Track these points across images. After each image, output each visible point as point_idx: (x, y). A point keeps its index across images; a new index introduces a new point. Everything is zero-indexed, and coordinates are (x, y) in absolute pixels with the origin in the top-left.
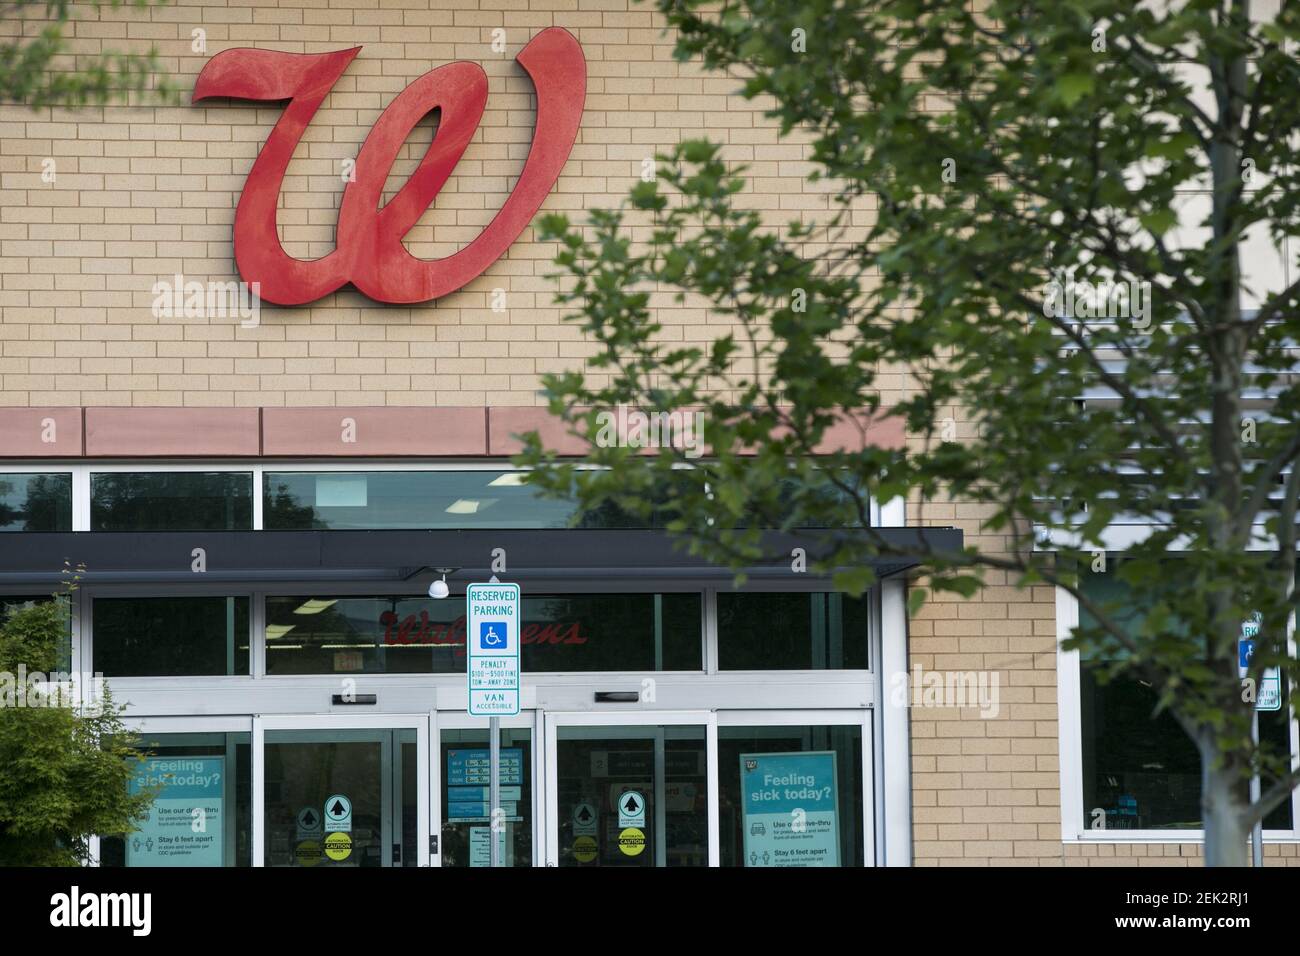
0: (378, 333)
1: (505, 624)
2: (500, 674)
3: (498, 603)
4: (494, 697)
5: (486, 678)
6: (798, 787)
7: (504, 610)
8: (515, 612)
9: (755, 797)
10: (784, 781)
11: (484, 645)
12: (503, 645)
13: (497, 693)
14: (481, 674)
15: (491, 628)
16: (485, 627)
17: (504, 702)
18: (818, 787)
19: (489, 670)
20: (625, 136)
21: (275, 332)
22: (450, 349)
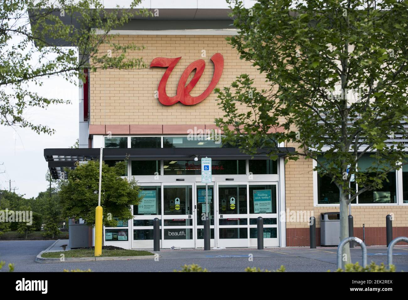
1: (209, 166)
2: (208, 175)
3: (207, 162)
5: (205, 176)
6: (264, 196)
8: (210, 163)
9: (256, 198)
10: (262, 195)
13: (207, 179)
16: (205, 166)
18: (268, 196)
19: (205, 174)
20: (231, 73)
21: (165, 111)
22: (198, 114)
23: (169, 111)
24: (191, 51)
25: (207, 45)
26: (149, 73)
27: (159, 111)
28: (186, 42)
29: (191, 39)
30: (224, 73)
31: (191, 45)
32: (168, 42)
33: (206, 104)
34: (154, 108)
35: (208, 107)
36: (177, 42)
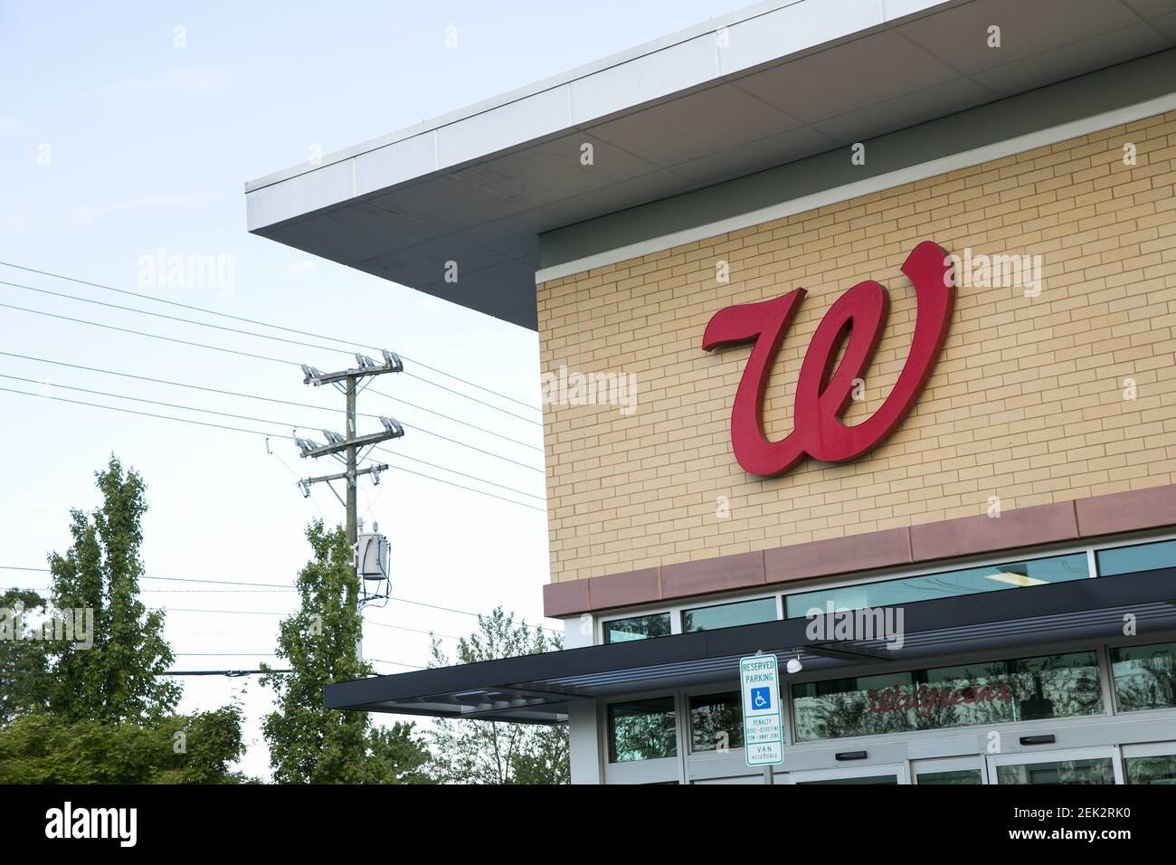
0: (835, 485)
1: (768, 688)
2: (767, 729)
3: (764, 671)
4: (764, 749)
5: (757, 734)
7: (767, 677)
8: (774, 678)
11: (755, 707)
12: (768, 706)
13: (766, 745)
14: (754, 731)
15: (758, 693)
16: (754, 692)
17: (772, 753)
19: (758, 727)
20: (991, 309)
21: (772, 496)
22: (884, 488)
23: (785, 494)
24: (841, 262)
25: (893, 226)
26: (714, 371)
27: (753, 500)
28: (823, 233)
29: (840, 217)
30: (966, 314)
31: (840, 240)
32: (763, 249)
33: (910, 447)
34: (736, 491)
35: (917, 458)
36: (793, 241)
